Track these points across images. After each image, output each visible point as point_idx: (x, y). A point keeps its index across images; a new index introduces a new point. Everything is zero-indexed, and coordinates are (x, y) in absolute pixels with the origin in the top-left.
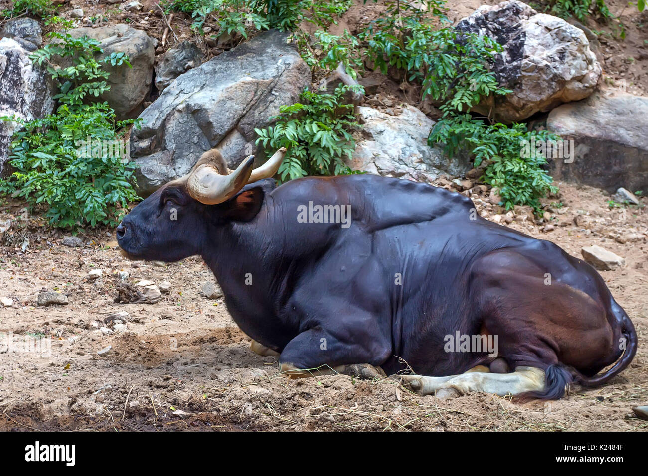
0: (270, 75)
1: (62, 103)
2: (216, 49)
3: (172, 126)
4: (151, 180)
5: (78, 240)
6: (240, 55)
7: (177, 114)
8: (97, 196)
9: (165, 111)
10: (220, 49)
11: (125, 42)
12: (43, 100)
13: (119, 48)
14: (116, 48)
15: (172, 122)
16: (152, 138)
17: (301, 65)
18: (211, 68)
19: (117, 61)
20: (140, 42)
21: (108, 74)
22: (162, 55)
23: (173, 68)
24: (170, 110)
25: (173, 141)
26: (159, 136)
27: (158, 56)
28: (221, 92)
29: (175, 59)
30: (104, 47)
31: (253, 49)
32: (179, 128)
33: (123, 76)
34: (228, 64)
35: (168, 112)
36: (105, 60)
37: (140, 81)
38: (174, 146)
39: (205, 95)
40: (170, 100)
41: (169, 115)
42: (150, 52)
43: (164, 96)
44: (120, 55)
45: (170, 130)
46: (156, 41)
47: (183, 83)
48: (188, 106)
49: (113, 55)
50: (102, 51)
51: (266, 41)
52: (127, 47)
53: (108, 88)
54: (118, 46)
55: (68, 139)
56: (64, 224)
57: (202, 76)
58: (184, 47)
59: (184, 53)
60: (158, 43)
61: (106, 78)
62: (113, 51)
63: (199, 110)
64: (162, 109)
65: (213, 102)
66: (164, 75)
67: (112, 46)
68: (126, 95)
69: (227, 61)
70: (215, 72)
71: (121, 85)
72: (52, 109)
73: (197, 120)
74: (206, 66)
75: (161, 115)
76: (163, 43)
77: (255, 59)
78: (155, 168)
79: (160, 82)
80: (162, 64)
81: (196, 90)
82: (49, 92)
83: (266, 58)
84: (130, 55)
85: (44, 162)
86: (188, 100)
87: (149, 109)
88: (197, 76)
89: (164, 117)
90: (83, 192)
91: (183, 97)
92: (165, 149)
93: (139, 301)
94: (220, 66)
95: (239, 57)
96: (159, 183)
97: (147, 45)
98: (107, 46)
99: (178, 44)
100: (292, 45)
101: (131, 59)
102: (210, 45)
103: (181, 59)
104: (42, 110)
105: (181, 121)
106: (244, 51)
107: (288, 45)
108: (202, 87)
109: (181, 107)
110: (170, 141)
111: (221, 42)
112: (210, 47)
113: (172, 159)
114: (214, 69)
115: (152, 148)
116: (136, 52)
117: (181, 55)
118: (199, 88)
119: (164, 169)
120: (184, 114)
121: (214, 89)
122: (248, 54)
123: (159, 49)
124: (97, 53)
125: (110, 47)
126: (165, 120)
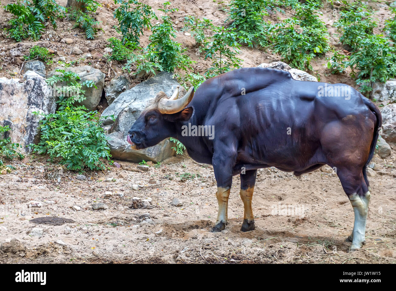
0: (169, 94)
1: (61, 106)
2: (136, 80)
3: (122, 119)
4: (113, 146)
5: (84, 177)
6: (151, 84)
7: (124, 113)
8: (94, 154)
9: (118, 111)
10: (139, 80)
11: (92, 75)
12: (52, 104)
13: (89, 78)
14: (88, 78)
15: (122, 117)
16: (112, 125)
17: (184, 90)
18: (138, 90)
19: (90, 85)
20: (99, 75)
21: (85, 91)
22: (109, 82)
23: (116, 89)
24: (120, 111)
25: (123, 126)
26: (115, 123)
27: (106, 83)
28: (147, 103)
29: (117, 84)
30: (81, 77)
31: (157, 81)
32: (125, 120)
33: (91, 92)
34: (146, 88)
35: (120, 112)
36: (84, 84)
37: (97, 95)
38: (124, 129)
39: (138, 104)
40: (119, 106)
41: (120, 113)
42: (103, 80)
43: (115, 104)
44: (90, 82)
45: (121, 121)
46: (105, 75)
47: (125, 97)
48: (130, 109)
49: (87, 81)
50: (80, 79)
51: (162, 77)
52: (93, 78)
53: (85, 99)
54: (88, 77)
55: (72, 124)
56: (75, 168)
57: (134, 94)
58: (121, 79)
59: (121, 81)
60: (106, 76)
61: (84, 93)
62: (87, 79)
63: (136, 111)
64: (115, 110)
65: (143, 107)
66: (111, 93)
67: (86, 77)
68: (92, 102)
69: (145, 86)
70: (141, 92)
71: (90, 97)
72: (56, 108)
73: (134, 116)
74: (136, 89)
75: (116, 113)
76: (109, 76)
77: (159, 86)
78: (115, 140)
79: (109, 96)
80: (109, 87)
81: (132, 101)
82: (54, 99)
83: (164, 86)
84: (95, 82)
85: (68, 136)
86: (129, 106)
87: (107, 110)
88: (131, 94)
89: (118, 114)
90: (87, 152)
91: (126, 105)
92: (119, 130)
93: (143, 208)
94: (143, 89)
95: (151, 85)
96: (118, 148)
97: (102, 77)
98: (83, 77)
99: (117, 77)
100: (175, 79)
101: (95, 84)
102: (132, 78)
103: (120, 84)
104: (51, 109)
105: (126, 116)
106: (152, 82)
107: (173, 79)
108: (135, 100)
109: (126, 109)
110: (122, 127)
111: (138, 77)
112: (133, 79)
113: (123, 136)
114: (140, 90)
115: (112, 130)
116: (98, 80)
117: (120, 82)
118: (133, 100)
119: (120, 141)
120: (128, 113)
121: (142, 101)
122: (155, 83)
123: (107, 79)
124: (78, 80)
125: (84, 77)
126: (118, 116)
